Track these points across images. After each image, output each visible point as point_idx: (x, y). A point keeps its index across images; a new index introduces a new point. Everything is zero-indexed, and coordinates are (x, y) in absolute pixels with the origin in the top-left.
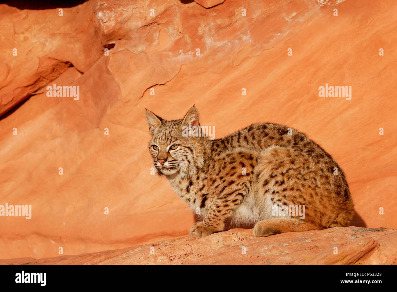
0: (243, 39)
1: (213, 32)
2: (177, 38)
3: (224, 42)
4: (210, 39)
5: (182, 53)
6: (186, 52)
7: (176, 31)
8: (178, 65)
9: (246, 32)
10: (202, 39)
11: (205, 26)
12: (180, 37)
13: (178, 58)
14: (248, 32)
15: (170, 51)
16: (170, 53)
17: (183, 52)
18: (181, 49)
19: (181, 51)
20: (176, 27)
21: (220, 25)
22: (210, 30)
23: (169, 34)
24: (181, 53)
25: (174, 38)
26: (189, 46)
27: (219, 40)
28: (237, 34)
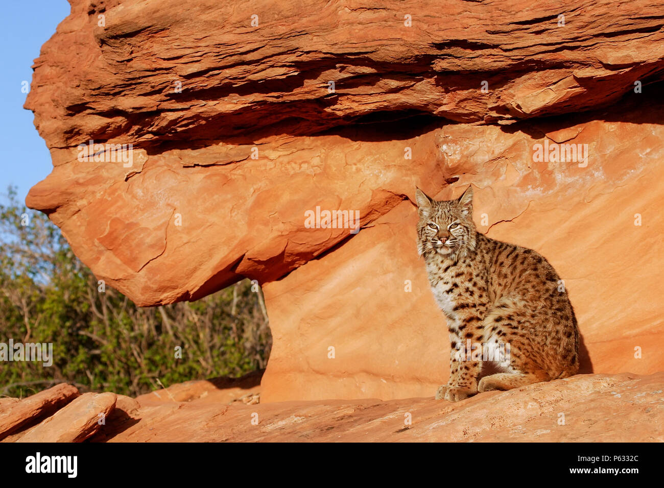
0: (595, 175)
2: (526, 173)
3: (576, 178)
4: (560, 175)
5: (531, 189)
6: (535, 188)
7: (524, 166)
8: (526, 201)
9: (599, 168)
10: (552, 175)
13: (526, 193)
14: (601, 168)
15: (518, 186)
16: (518, 189)
18: (530, 185)
19: (529, 187)
20: (525, 162)
23: (517, 169)
24: (529, 189)
25: (523, 173)
26: (538, 181)
27: (570, 176)
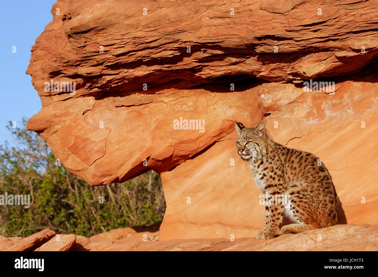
0: (348, 112)
1: (331, 107)
3: (337, 114)
4: (328, 112)
5: (312, 120)
6: (313, 119)
7: (308, 106)
8: (309, 126)
9: (350, 108)
10: (324, 112)
11: (326, 104)
12: (310, 110)
13: (309, 122)
14: (351, 108)
15: (304, 118)
16: (304, 119)
17: (312, 119)
18: (311, 117)
19: (311, 118)
20: (308, 104)
21: (334, 103)
22: (329, 107)
23: (304, 108)
24: (310, 120)
25: (307, 110)
26: (316, 115)
27: (334, 112)
28: (344, 109)
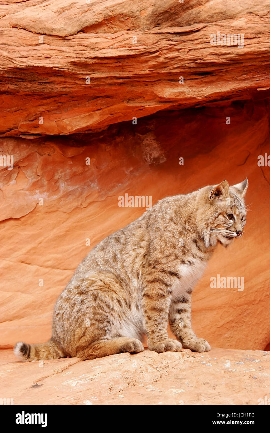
0: (91, 186)
1: (68, 177)
2: (35, 180)
3: (76, 187)
4: (63, 184)
5: (38, 194)
6: (42, 193)
7: (34, 174)
8: (34, 203)
9: (94, 180)
10: (57, 183)
11: (61, 172)
12: (37, 180)
13: (34, 197)
14: (96, 180)
15: (27, 190)
16: (27, 192)
17: (40, 192)
18: (37, 190)
19: (37, 191)
20: (35, 170)
21: (75, 172)
22: (65, 176)
23: (26, 176)
24: (37, 193)
25: (32, 179)
26: (45, 188)
27: (71, 185)
28: (87, 181)
